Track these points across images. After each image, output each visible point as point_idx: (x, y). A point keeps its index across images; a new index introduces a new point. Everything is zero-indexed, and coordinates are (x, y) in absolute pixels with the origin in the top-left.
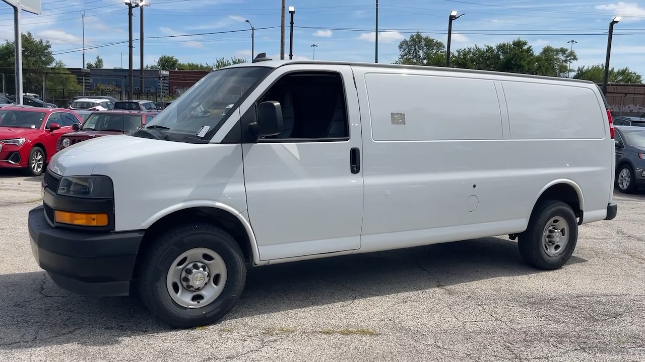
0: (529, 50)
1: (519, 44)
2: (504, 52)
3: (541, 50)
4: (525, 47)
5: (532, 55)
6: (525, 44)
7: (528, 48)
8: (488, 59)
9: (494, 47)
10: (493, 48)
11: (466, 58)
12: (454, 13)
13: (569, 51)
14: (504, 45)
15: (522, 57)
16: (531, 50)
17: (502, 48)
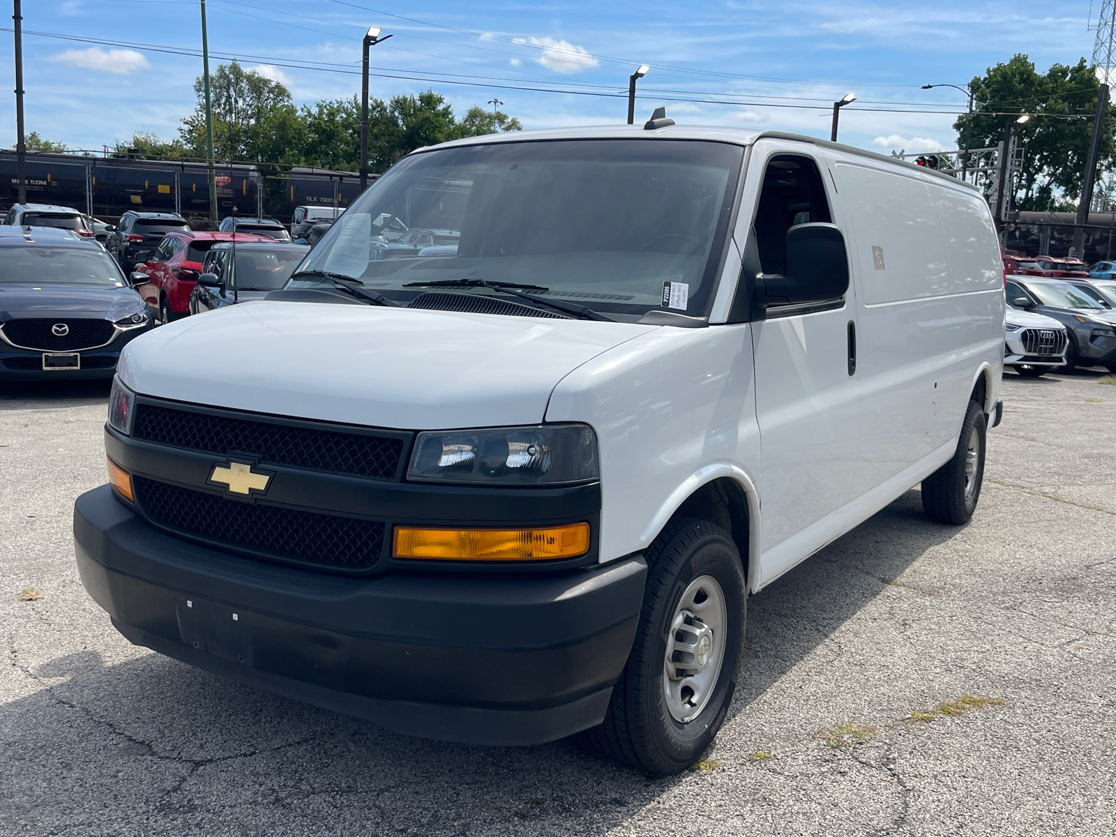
0: (446, 112)
1: (429, 101)
2: (405, 114)
3: (465, 115)
4: (440, 107)
5: (451, 121)
6: (440, 100)
7: (444, 109)
8: (374, 125)
9: (387, 103)
10: (385, 104)
11: (333, 120)
12: (374, 32)
13: (509, 120)
14: (405, 100)
15: (437, 124)
16: (450, 113)
17: (400, 104)
